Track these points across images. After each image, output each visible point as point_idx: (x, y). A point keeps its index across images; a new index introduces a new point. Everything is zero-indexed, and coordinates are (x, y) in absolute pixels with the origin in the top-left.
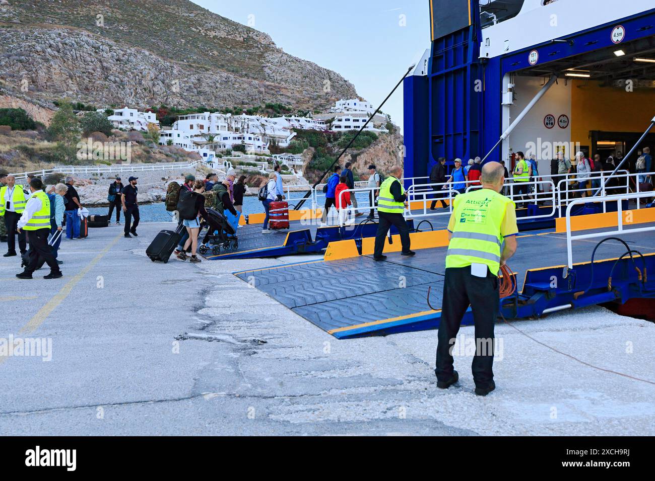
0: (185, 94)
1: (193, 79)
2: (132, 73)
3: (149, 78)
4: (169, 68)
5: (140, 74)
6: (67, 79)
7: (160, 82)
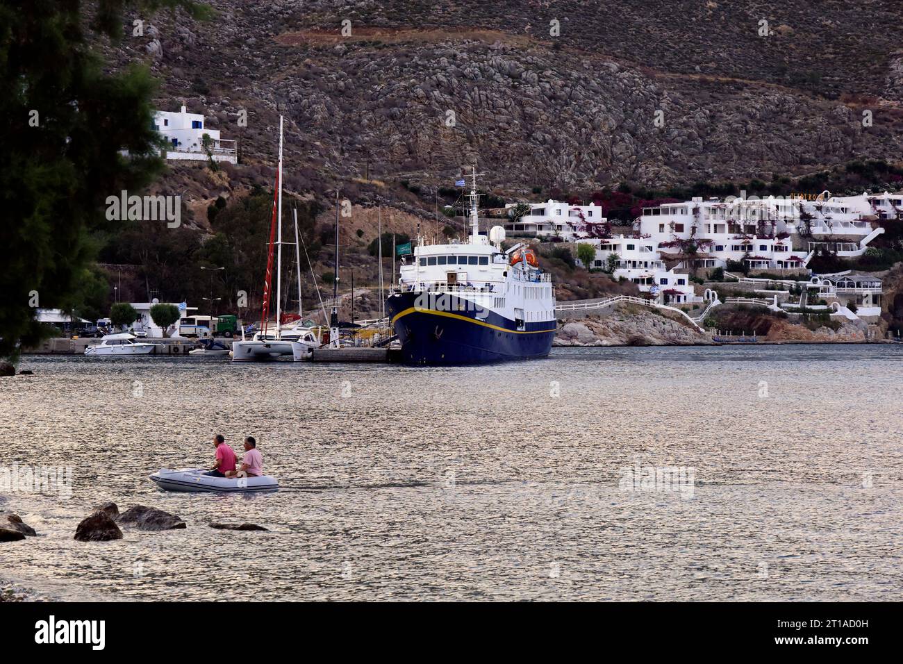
0: (676, 153)
1: (700, 116)
2: (575, 123)
3: (605, 129)
4: (653, 98)
5: (589, 125)
6: (463, 143)
7: (627, 135)
